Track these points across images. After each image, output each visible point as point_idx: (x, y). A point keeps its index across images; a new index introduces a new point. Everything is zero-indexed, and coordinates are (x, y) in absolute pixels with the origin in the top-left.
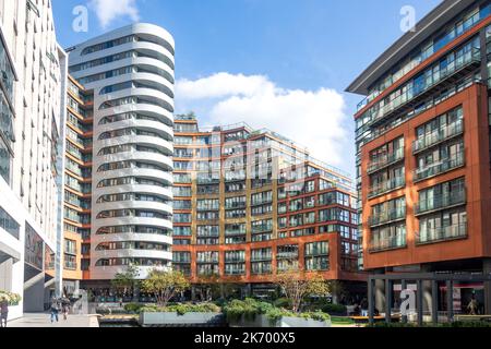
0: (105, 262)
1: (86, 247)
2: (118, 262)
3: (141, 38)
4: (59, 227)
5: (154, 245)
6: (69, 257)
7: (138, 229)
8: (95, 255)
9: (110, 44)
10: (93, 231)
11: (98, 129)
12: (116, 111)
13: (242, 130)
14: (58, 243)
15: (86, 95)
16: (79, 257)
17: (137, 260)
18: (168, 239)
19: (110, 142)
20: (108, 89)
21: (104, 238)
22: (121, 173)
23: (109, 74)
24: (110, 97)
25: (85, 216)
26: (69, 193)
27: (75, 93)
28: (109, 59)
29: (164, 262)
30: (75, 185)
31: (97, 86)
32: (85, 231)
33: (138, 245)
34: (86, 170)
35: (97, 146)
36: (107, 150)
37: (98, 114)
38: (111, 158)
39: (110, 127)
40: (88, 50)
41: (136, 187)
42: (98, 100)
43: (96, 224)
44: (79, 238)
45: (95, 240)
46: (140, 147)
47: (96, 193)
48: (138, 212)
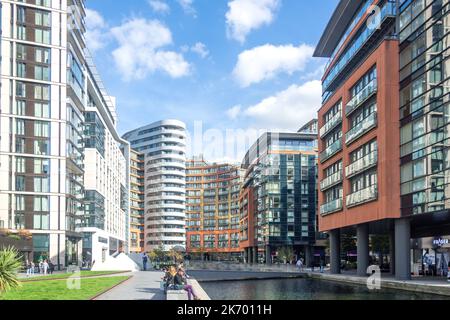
0: (151, 243)
1: (142, 235)
2: (157, 243)
3: (166, 127)
4: (127, 227)
5: (175, 234)
6: (134, 241)
7: (166, 226)
8: (147, 239)
9: (151, 130)
10: (146, 227)
11: (147, 175)
12: (155, 166)
14: (127, 235)
15: (141, 157)
16: (139, 240)
17: (166, 242)
18: (183, 231)
19: (152, 182)
20: (151, 154)
21: (151, 231)
22: (157, 198)
23: (151, 146)
24: (151, 158)
25: (141, 219)
26: (133, 209)
27: (135, 157)
28: (151, 138)
29: (181, 242)
30: (136, 205)
31: (146, 152)
32: (141, 227)
33: (166, 234)
34: (141, 196)
35: (147, 183)
36: (150, 186)
37: (146, 168)
38: (152, 190)
39: (152, 174)
40: (141, 133)
41: (164, 205)
42: (146, 160)
43: (147, 223)
44: (139, 231)
45: (147, 231)
46: (167, 184)
47: (147, 207)
48: (166, 218)
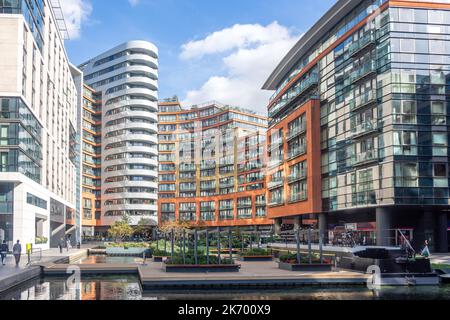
0: (110, 213)
1: (98, 202)
2: (119, 213)
3: (132, 52)
4: (78, 190)
5: (143, 201)
6: (87, 210)
7: (132, 189)
8: (104, 208)
9: (111, 58)
10: (103, 192)
11: (105, 120)
12: (116, 106)
13: (212, 107)
14: (78, 201)
15: (97, 95)
16: (94, 210)
17: (131, 212)
18: (154, 196)
19: (112, 128)
20: (111, 91)
21: (110, 196)
22: (120, 150)
23: (112, 79)
24: (112, 96)
25: (97, 181)
26: (86, 167)
27: (89, 95)
28: (111, 69)
29: (152, 212)
30: (90, 160)
31: (103, 88)
32: (97, 192)
33: (132, 201)
34: (97, 149)
35: (104, 131)
36: (111, 134)
37: (104, 109)
38: (113, 140)
39: (112, 117)
40: (98, 63)
41: (130, 160)
42: (104, 99)
43: (104, 186)
44: (93, 197)
45: (104, 197)
46: (133, 131)
47: (104, 164)
48: (131, 178)
